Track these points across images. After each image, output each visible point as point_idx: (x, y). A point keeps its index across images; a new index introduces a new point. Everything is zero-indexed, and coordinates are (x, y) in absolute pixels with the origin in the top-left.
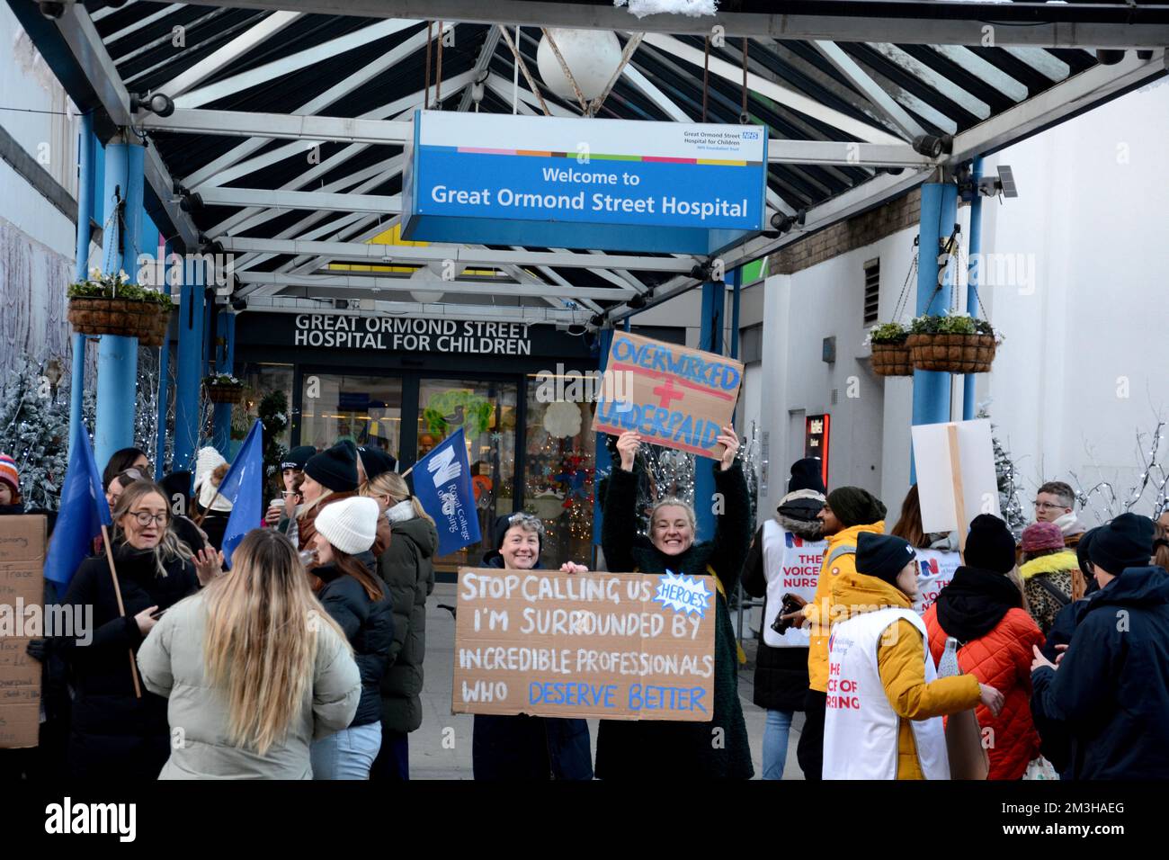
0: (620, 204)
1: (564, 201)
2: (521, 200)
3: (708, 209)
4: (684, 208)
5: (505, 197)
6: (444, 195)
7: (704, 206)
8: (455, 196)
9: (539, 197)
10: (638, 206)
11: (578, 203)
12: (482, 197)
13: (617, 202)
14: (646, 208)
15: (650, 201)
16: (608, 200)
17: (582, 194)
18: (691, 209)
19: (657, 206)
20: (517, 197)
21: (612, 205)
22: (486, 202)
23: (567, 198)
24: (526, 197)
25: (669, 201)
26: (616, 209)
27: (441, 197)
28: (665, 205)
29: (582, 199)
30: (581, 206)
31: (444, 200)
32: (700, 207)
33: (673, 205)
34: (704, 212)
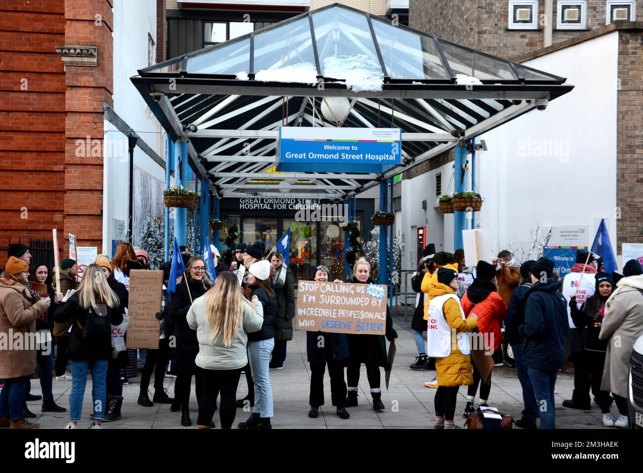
0: (351, 157)
1: (332, 156)
2: (317, 156)
3: (381, 157)
4: (373, 157)
5: (311, 156)
6: (290, 155)
7: (380, 156)
8: (294, 156)
9: (323, 155)
10: (357, 157)
11: (336, 157)
12: (303, 156)
13: (350, 156)
14: (360, 158)
15: (361, 155)
16: (347, 155)
17: (338, 154)
18: (376, 158)
19: (364, 157)
20: (315, 155)
21: (348, 157)
22: (305, 158)
23: (332, 155)
24: (318, 155)
25: (368, 155)
26: (350, 158)
27: (289, 156)
28: (367, 156)
29: (338, 155)
30: (338, 158)
31: (290, 157)
32: (379, 157)
33: (369, 156)
34: (380, 159)
